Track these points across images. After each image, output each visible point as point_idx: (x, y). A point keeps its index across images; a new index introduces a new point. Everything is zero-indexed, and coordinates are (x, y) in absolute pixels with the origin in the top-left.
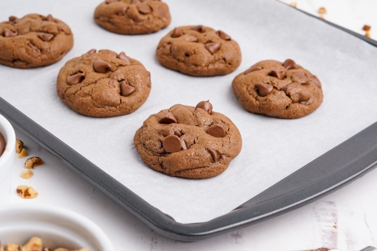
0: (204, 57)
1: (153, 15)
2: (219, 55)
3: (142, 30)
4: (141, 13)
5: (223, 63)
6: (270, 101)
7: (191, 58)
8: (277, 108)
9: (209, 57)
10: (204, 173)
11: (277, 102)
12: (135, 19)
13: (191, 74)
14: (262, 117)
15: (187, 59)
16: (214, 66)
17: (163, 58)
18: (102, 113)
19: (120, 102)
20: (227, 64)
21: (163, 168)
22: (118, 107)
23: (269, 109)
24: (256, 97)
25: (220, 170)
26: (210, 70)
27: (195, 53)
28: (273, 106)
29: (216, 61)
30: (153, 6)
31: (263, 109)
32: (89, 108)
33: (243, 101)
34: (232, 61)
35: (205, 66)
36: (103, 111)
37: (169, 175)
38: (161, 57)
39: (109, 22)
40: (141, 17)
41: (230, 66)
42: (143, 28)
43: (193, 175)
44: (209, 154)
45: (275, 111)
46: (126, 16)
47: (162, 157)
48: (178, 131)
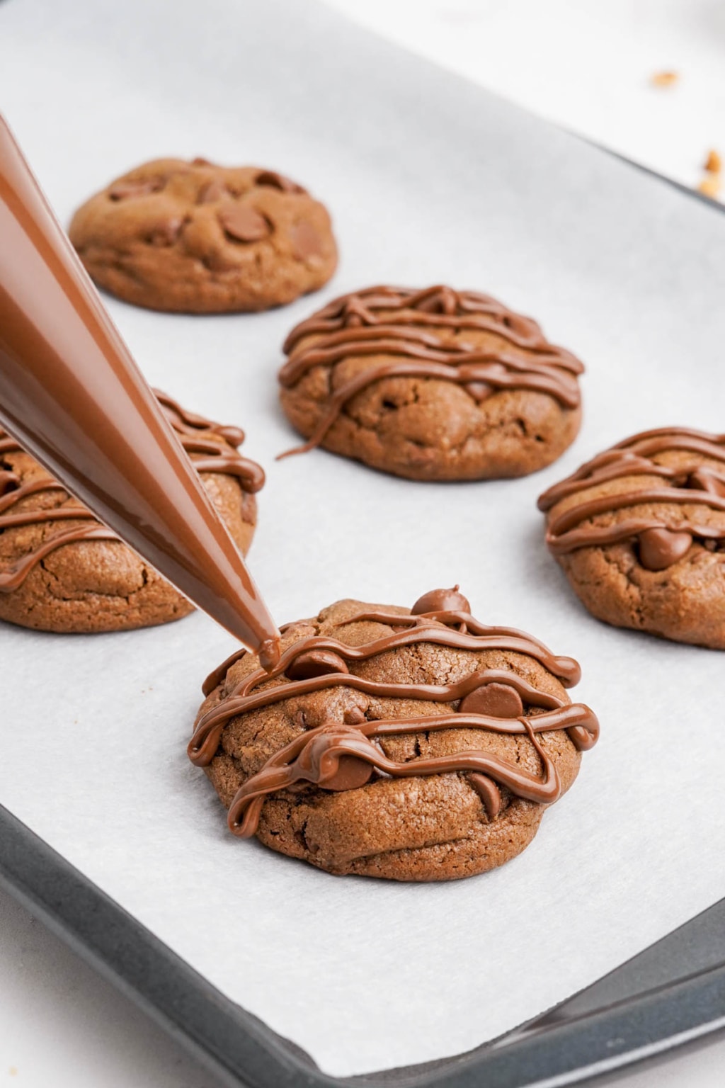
0: (447, 414)
1: (273, 246)
2: (502, 409)
3: (233, 299)
4: (232, 237)
5: (515, 435)
6: (677, 585)
7: (401, 415)
8: (702, 615)
9: (466, 415)
10: (455, 862)
11: (704, 592)
12: (212, 262)
13: (401, 471)
14: (647, 643)
15: (388, 417)
16: (483, 446)
17: (306, 411)
18: (75, 618)
19: (140, 582)
20: (531, 441)
21: (306, 848)
22: (133, 597)
23: (675, 618)
24: (631, 571)
25: (511, 847)
26: (469, 459)
27: (417, 398)
28: (688, 607)
29: (490, 427)
30: (274, 216)
31: (652, 615)
32: (30, 600)
33: (582, 583)
34: (546, 428)
35: (453, 447)
36: (80, 612)
37: (331, 870)
38: (297, 407)
39: (118, 266)
40: (233, 253)
41: (540, 446)
42: (237, 291)
43: (415, 869)
44: (473, 793)
45: (695, 624)
46: (177, 247)
47: (304, 807)
48: (357, 711)
